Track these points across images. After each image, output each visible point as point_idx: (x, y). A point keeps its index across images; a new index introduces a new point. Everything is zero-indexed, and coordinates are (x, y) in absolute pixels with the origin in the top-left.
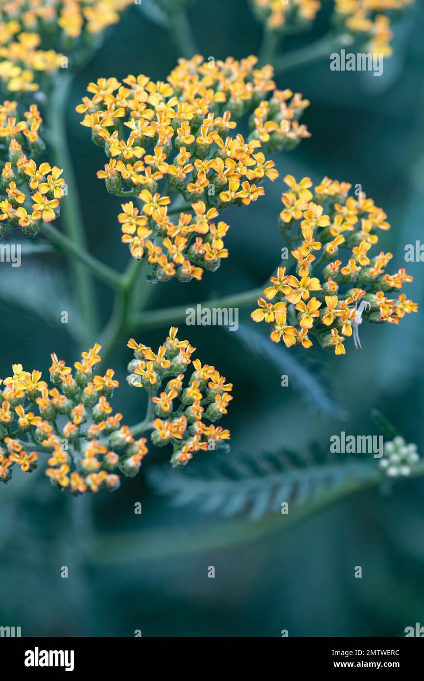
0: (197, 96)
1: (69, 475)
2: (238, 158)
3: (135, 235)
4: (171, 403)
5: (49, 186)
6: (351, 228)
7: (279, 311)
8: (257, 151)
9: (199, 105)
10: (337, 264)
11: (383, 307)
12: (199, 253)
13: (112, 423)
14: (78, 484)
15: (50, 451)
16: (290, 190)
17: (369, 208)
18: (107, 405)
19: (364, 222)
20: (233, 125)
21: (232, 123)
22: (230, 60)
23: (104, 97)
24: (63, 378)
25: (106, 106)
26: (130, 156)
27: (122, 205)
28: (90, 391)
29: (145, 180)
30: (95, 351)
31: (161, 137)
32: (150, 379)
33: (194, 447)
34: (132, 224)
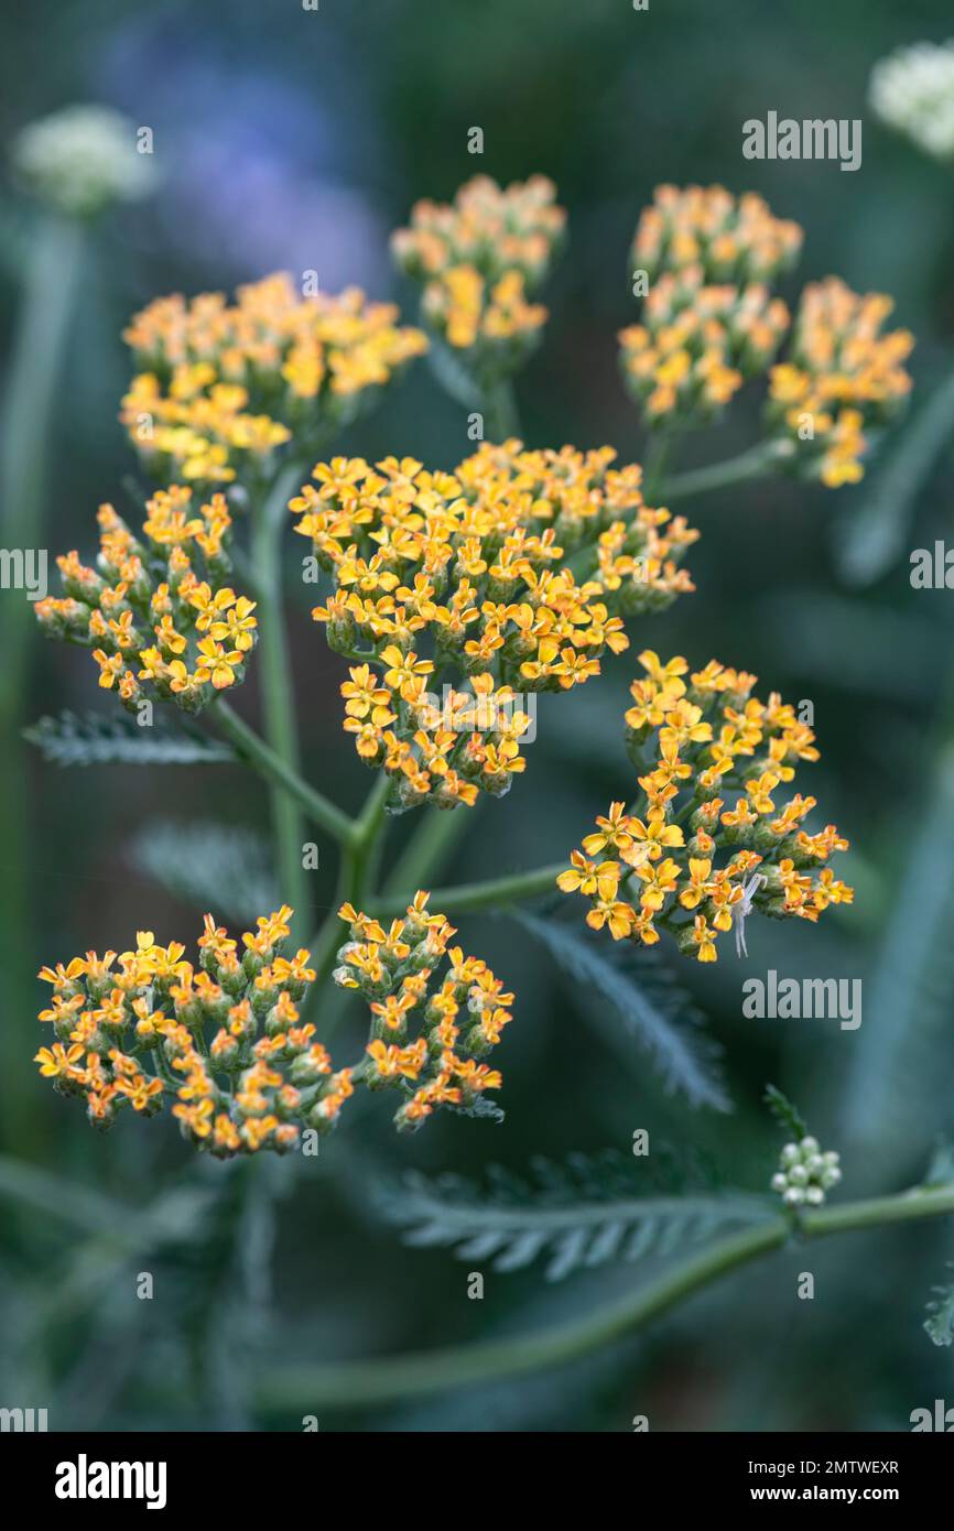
0: (504, 502)
1: (212, 1118)
2: (560, 607)
3: (366, 720)
4: (404, 1016)
5: (229, 629)
6: (749, 751)
7: (606, 876)
8: (595, 600)
9: (502, 514)
10: (717, 804)
11: (790, 887)
12: (475, 761)
13: (296, 1040)
14: (227, 1135)
15: (183, 1076)
16: (648, 677)
17: (783, 720)
18: (291, 1008)
19: (773, 743)
20: (558, 553)
21: (556, 549)
22: (567, 450)
23: (339, 490)
24: (220, 958)
25: (341, 504)
26: (373, 586)
27: (351, 669)
28: (264, 982)
29: (393, 629)
30: (281, 917)
31: (429, 559)
32: (372, 975)
33: (436, 1094)
34: (363, 702)
